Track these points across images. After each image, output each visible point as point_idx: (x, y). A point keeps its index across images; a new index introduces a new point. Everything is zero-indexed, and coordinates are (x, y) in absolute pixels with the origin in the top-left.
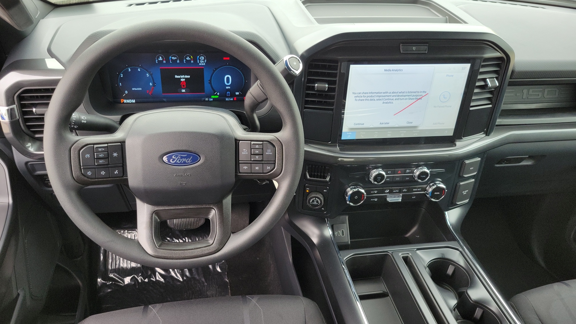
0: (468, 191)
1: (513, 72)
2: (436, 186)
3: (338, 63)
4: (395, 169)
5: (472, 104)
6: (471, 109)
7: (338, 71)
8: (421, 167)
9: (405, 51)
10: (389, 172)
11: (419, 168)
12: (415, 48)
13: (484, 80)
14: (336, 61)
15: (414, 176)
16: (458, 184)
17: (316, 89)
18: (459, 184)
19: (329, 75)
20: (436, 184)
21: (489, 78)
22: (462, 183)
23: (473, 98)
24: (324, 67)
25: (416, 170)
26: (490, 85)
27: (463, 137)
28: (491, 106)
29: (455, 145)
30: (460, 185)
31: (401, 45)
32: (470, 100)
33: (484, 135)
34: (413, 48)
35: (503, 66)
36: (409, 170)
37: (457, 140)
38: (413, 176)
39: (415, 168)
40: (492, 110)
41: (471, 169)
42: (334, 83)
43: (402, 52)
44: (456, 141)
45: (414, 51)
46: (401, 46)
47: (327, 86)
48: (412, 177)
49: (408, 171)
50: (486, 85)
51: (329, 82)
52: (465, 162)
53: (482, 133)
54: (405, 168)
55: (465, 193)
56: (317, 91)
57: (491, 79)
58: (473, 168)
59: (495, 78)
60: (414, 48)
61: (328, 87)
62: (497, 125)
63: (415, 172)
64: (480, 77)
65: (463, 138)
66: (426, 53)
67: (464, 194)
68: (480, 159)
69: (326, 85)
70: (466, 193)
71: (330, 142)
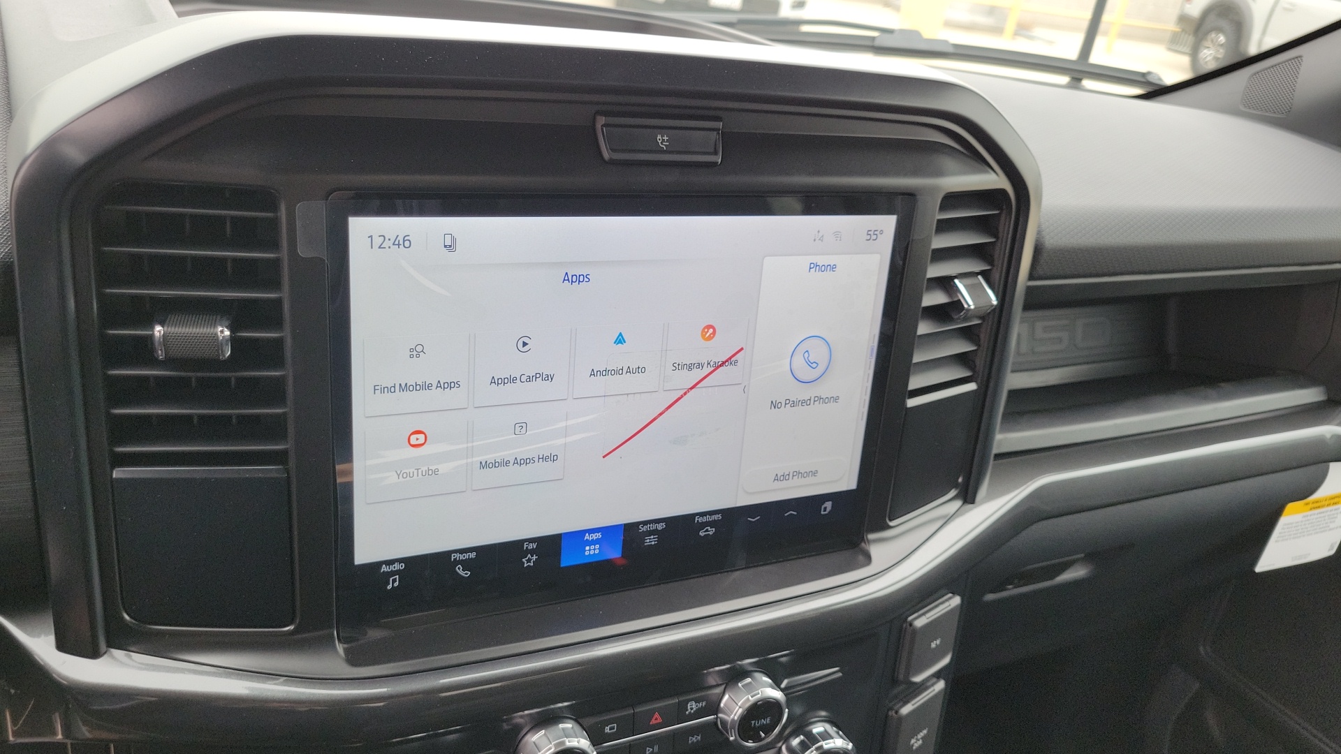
0: (928, 732)
1: (1038, 250)
2: (817, 749)
3: (274, 207)
4: (638, 710)
5: (915, 382)
6: (912, 403)
7: (284, 254)
8: (749, 680)
9: (623, 151)
10: (607, 730)
11: (740, 685)
12: (666, 138)
13: (945, 283)
14: (265, 198)
15: (724, 723)
16: (892, 713)
17: (161, 355)
18: (897, 712)
19: (247, 274)
20: (812, 739)
21: (962, 276)
22: (906, 710)
23: (917, 359)
24: (209, 231)
25: (726, 697)
26: (970, 302)
27: (891, 520)
28: (972, 386)
29: (868, 559)
30: (901, 719)
31: (601, 121)
32: (907, 369)
33: (958, 503)
34: (659, 137)
35: (1006, 227)
36: (697, 701)
37: (871, 536)
38: (716, 724)
39: (723, 687)
40: (981, 402)
41: (933, 645)
42: (269, 315)
43: (606, 155)
44: (869, 541)
45: (662, 151)
46: (599, 126)
47: (227, 333)
48: (717, 730)
49: (692, 706)
50: (957, 305)
51: (239, 315)
52: (911, 625)
53: (953, 493)
54: (677, 694)
55: (916, 743)
56: (170, 362)
57: (969, 281)
58: (938, 642)
59: (980, 277)
60: (662, 140)
61: (233, 340)
62: (999, 456)
63: (722, 705)
64: (935, 271)
65: (891, 524)
66: (715, 164)
67: (916, 745)
68: (956, 601)
69: (215, 327)
70: (920, 742)
71: (291, 627)
